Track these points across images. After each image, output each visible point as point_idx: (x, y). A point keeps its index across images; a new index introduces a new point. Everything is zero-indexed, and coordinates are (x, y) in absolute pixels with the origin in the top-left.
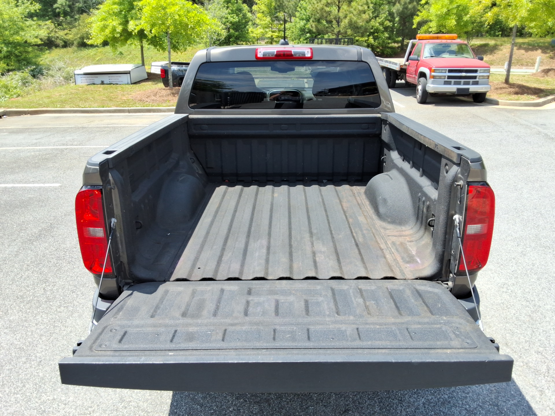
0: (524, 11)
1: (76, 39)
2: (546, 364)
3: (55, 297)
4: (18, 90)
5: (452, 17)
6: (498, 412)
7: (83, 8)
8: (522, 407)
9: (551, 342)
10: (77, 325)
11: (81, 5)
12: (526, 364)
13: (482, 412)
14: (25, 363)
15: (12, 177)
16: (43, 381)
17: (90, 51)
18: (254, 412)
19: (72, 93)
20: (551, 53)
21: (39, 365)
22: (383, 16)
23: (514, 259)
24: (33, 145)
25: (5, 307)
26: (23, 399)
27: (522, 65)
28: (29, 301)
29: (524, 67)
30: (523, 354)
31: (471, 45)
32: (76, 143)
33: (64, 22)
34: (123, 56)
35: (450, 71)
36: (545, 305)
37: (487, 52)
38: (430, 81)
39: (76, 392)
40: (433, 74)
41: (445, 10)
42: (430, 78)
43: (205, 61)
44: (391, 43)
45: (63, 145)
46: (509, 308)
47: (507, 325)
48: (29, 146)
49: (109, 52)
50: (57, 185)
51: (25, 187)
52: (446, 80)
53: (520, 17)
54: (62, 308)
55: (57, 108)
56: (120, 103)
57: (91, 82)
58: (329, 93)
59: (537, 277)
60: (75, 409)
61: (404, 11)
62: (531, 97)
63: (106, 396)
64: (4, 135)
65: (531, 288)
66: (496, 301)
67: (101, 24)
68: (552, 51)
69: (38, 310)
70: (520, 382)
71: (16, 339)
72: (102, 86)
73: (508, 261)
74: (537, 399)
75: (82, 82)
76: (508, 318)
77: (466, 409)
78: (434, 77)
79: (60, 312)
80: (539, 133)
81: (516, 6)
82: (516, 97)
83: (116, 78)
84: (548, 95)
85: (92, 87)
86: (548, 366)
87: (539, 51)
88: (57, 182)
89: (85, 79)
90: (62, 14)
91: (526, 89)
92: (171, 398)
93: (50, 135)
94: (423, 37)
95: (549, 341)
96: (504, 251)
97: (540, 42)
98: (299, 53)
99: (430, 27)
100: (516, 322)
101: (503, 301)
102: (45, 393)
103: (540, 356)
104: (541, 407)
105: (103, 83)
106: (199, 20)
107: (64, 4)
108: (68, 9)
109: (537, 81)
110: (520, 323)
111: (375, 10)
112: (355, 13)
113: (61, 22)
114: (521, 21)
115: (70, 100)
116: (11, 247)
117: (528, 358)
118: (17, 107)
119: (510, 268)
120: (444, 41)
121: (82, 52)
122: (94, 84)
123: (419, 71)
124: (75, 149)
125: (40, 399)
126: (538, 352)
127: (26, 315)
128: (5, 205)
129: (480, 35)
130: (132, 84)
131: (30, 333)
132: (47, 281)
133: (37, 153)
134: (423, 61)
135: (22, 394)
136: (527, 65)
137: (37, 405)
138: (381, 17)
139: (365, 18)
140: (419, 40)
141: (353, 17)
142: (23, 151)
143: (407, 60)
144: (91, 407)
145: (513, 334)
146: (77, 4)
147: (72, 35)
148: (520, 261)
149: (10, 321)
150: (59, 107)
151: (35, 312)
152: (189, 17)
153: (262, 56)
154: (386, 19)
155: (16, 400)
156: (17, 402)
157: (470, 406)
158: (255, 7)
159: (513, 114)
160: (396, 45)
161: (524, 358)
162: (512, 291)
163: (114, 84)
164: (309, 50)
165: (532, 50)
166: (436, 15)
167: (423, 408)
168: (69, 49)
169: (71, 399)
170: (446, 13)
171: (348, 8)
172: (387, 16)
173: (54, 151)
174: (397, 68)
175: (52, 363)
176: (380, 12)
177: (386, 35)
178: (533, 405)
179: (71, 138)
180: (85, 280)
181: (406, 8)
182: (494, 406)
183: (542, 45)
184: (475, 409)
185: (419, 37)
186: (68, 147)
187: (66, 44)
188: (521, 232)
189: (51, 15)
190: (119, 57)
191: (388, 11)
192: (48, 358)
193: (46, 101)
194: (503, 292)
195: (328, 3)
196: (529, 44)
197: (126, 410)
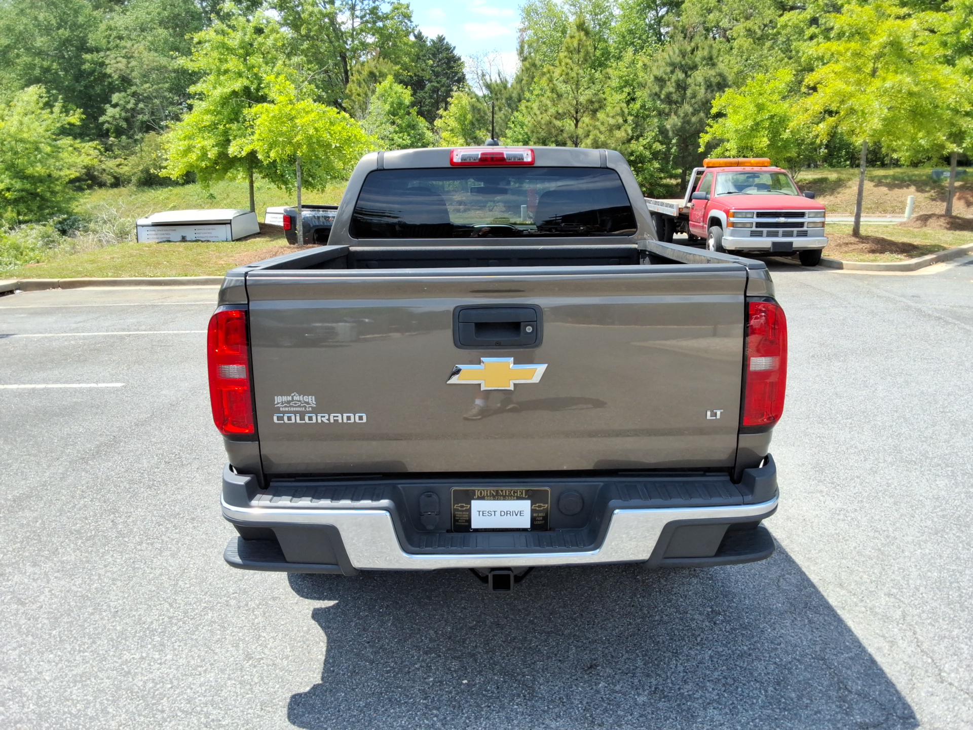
0: (876, 120)
1: (136, 173)
2: (901, 609)
3: (131, 531)
4: (37, 252)
5: (762, 133)
6: (824, 666)
7: (149, 122)
8: (861, 661)
9: (911, 582)
10: (170, 565)
11: (146, 118)
12: (871, 609)
13: (799, 666)
14: (92, 614)
15: (42, 375)
16: (124, 636)
17: (159, 192)
18: (452, 669)
19: (131, 256)
20: (933, 191)
21: (114, 617)
22: (650, 135)
23: (858, 477)
24: (71, 331)
25: (53, 544)
26: (95, 659)
27: (885, 211)
28: (90, 536)
29: (889, 215)
30: (865, 598)
31: (798, 180)
32: (144, 327)
33: (116, 145)
34: (216, 201)
35: (760, 215)
36: (903, 536)
37: (825, 191)
38: (727, 231)
39: (175, 649)
40: (732, 219)
41: (750, 123)
42: (728, 226)
43: (375, 168)
44: (665, 178)
45: (124, 330)
46: (847, 540)
47: (844, 561)
48: (65, 332)
49: (192, 194)
50: (119, 385)
51: (67, 389)
52: (754, 229)
53: (871, 129)
54: (144, 545)
55: (107, 277)
56: (214, 269)
57: (165, 237)
58: (562, 223)
59: (893, 500)
60: (177, 669)
61: (685, 127)
62: (896, 257)
63: (223, 652)
64: (22, 318)
65: (883, 514)
66: (827, 532)
67: (183, 145)
68: (933, 188)
69: (107, 548)
70: (859, 632)
71: (74, 585)
72: (183, 244)
73: (848, 480)
74: (885, 651)
75: (149, 238)
76: (845, 552)
77: (775, 663)
78: (733, 225)
79: (141, 550)
80: (908, 308)
81: (863, 112)
82: (872, 256)
83: (205, 231)
84: (926, 254)
85: (166, 245)
86: (903, 612)
87: (913, 189)
88: (117, 381)
89: (154, 232)
90: (112, 133)
91: (888, 245)
92: (324, 653)
93: (99, 317)
94: (714, 164)
95: (908, 581)
96: (842, 467)
97: (913, 175)
98: (515, 157)
99: (727, 150)
100: (857, 558)
101: (837, 532)
102: (129, 650)
103: (892, 600)
104: (890, 660)
105: (184, 239)
106: (350, 137)
107: (118, 116)
108: (124, 125)
109: (908, 233)
110: (864, 559)
111: (637, 125)
112: (603, 129)
113: (111, 145)
114: (872, 136)
115: (129, 265)
116: (52, 468)
117: (873, 602)
118: (39, 276)
119: (852, 489)
120: (748, 169)
121: (145, 194)
122: (169, 241)
123: (709, 216)
124: (144, 336)
125: (120, 658)
126: (889, 595)
127: (87, 555)
128: (35, 412)
129: (812, 165)
130: (233, 241)
131: (96, 578)
132: (117, 511)
133: (81, 342)
134: (714, 200)
135: (92, 651)
136: (893, 212)
137: (117, 665)
138: (647, 137)
139: (620, 136)
140: (708, 167)
141: (599, 135)
142: (56, 340)
143: (690, 200)
144: (201, 666)
145: (852, 572)
146: (140, 117)
147: (129, 166)
148: (867, 481)
149: (62, 562)
150: (111, 277)
151: (101, 551)
152: (332, 132)
153: (460, 161)
154: (655, 140)
155: (83, 659)
156: (85, 661)
157: (782, 660)
158: (438, 123)
159: (866, 282)
160: (673, 182)
161: (868, 601)
162: (852, 519)
163: (202, 241)
164: (530, 152)
165: (900, 187)
166: (736, 131)
167: (710, 662)
168: (123, 190)
169: (169, 657)
170: (752, 127)
171: (591, 122)
172: (656, 135)
173: (108, 339)
174: (673, 212)
175: (134, 613)
176: (644, 129)
177: (657, 165)
178: (878, 659)
179: (134, 320)
180: (176, 509)
181: (688, 122)
182: (818, 659)
183: (917, 178)
184: (790, 663)
185: (708, 163)
186: (131, 333)
187: (118, 182)
188: (871, 443)
189: (93, 134)
190: (208, 203)
191: (658, 127)
192: (128, 608)
193: (89, 267)
194: (839, 519)
195: (559, 114)
196: (894, 178)
197: (255, 670)
